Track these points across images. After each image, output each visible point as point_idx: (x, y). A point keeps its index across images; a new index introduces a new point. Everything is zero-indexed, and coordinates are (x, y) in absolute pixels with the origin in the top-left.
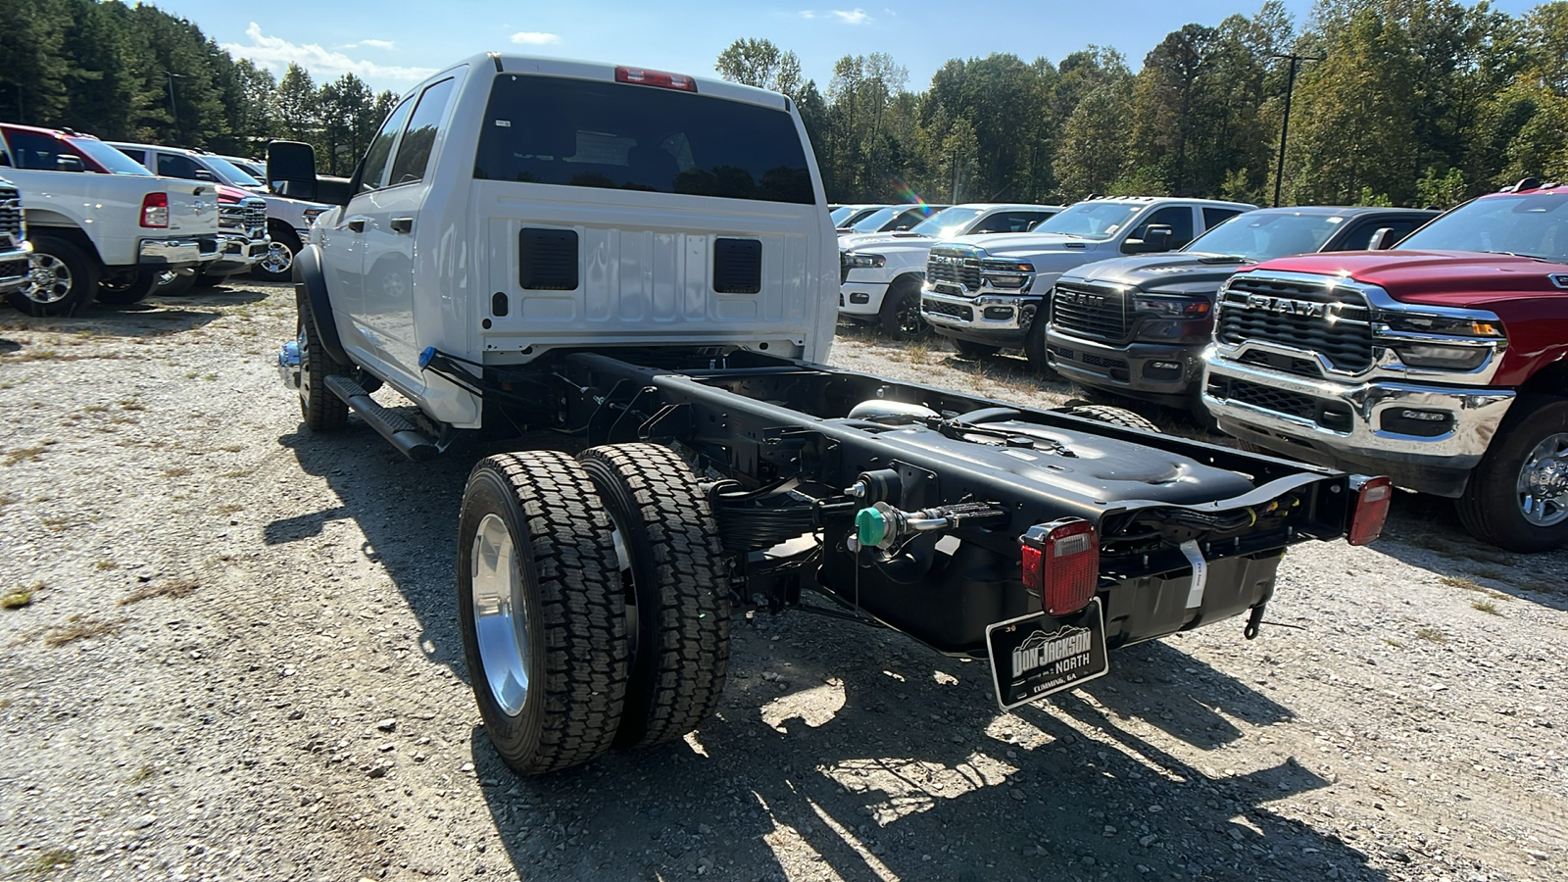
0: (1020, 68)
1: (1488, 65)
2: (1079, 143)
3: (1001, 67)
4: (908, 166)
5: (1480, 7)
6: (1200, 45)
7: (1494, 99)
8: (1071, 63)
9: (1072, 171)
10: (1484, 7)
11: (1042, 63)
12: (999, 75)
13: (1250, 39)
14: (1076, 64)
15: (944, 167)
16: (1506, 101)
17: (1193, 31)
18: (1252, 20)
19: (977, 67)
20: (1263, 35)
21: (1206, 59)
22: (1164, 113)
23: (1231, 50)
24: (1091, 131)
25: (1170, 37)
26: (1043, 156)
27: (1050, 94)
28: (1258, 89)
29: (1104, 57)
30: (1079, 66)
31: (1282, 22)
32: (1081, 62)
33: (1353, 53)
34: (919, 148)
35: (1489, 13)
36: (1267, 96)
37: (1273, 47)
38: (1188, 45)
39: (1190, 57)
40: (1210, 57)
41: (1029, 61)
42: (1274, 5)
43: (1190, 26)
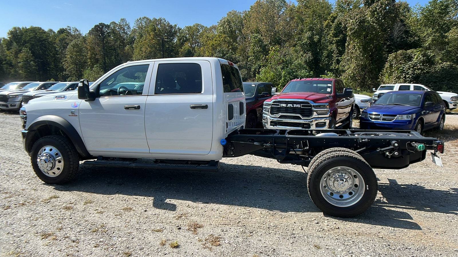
0: (44, 32)
1: (180, 40)
2: (71, 57)
3: (36, 31)
4: (4, 64)
5: (175, 26)
6: (105, 29)
7: (182, 48)
8: (62, 31)
9: (70, 66)
10: (176, 26)
11: (51, 31)
12: (36, 34)
13: (119, 28)
14: (63, 32)
15: (20, 64)
16: (184, 49)
17: (102, 25)
18: (118, 23)
19: (27, 31)
20: (122, 28)
21: (107, 33)
22: (98, 49)
23: (114, 32)
24: (75, 53)
25: (96, 26)
26: (57, 61)
27: (56, 41)
28: (123, 43)
29: (73, 30)
30: (65, 33)
31: (126, 25)
32: (65, 32)
33: (150, 35)
34: (8, 58)
35: (177, 27)
36: (126, 45)
37: (125, 31)
38: (102, 29)
39: (103, 33)
40: (108, 33)
41: (46, 30)
42: (123, 19)
43: (101, 23)
